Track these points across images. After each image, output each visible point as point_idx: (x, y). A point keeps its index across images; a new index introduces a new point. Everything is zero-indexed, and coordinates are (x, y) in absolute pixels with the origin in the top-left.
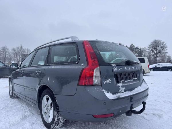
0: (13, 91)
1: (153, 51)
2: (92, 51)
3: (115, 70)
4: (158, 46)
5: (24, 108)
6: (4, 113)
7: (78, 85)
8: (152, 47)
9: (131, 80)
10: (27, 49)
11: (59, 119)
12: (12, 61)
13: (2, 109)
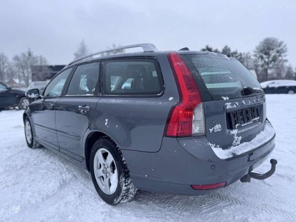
0: (32, 136)
1: (262, 58)
2: (188, 74)
3: (228, 107)
4: (273, 49)
5: (57, 166)
6: (26, 175)
7: (165, 135)
8: (262, 51)
9: (251, 122)
10: (41, 57)
11: (129, 189)
12: (16, 78)
13: (20, 169)
